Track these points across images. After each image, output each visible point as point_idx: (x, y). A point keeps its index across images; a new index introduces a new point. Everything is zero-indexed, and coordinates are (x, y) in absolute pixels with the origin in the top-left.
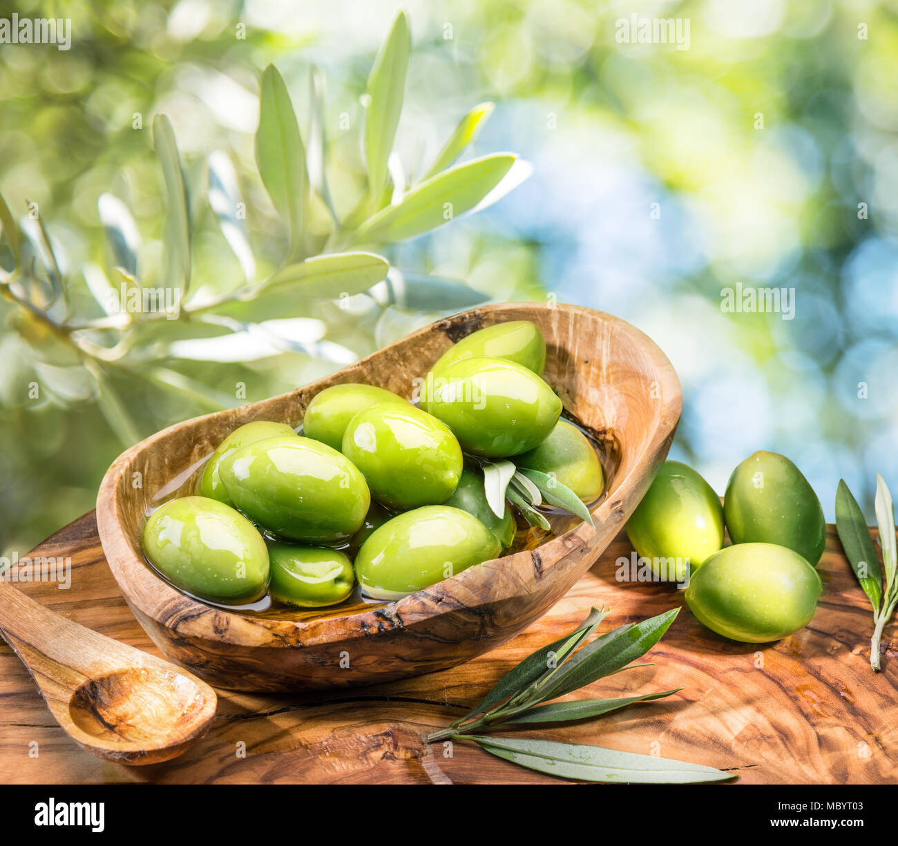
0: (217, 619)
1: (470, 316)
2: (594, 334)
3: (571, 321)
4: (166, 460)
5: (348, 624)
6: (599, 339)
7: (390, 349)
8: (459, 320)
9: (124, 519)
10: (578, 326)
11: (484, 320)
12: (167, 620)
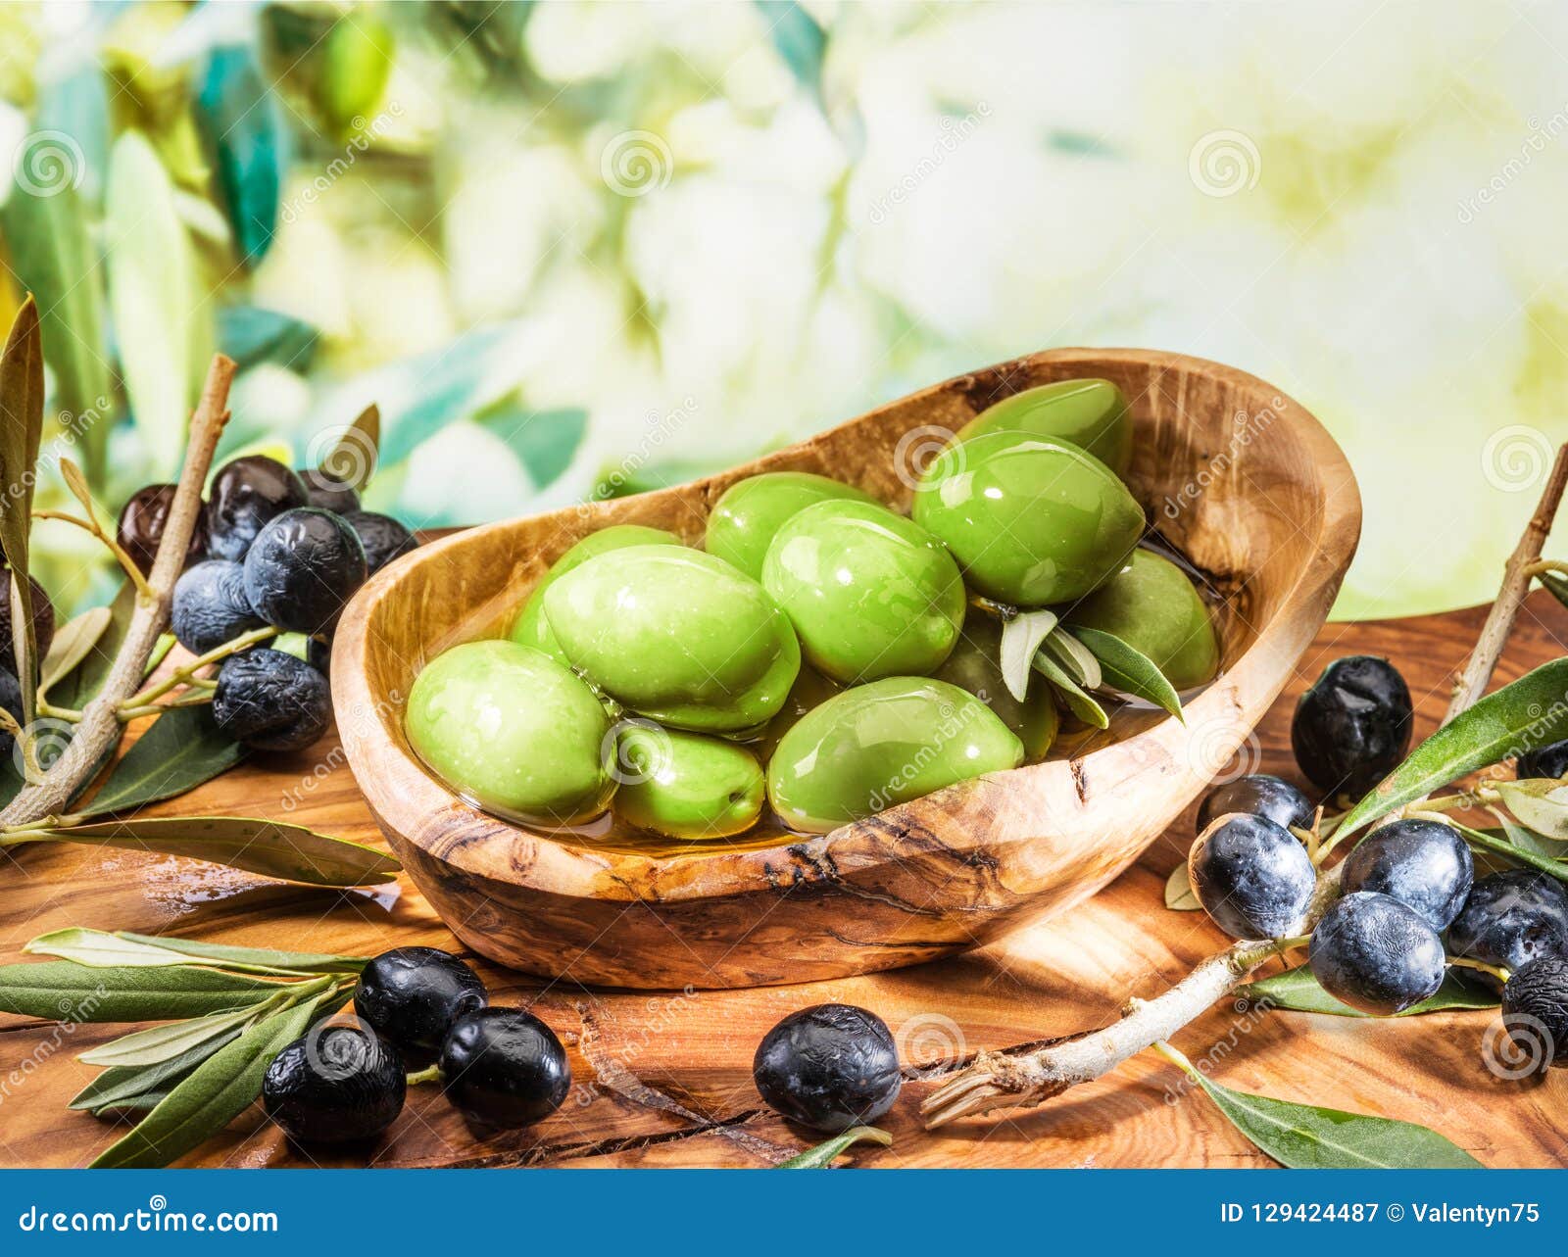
0: (517, 846)
1: (1008, 370)
2: (1220, 408)
3: (1183, 385)
4: (463, 584)
5: (741, 866)
6: (1227, 417)
7: (868, 419)
8: (990, 377)
9: (377, 675)
10: (1193, 394)
11: (1034, 378)
12: (432, 844)
